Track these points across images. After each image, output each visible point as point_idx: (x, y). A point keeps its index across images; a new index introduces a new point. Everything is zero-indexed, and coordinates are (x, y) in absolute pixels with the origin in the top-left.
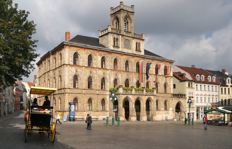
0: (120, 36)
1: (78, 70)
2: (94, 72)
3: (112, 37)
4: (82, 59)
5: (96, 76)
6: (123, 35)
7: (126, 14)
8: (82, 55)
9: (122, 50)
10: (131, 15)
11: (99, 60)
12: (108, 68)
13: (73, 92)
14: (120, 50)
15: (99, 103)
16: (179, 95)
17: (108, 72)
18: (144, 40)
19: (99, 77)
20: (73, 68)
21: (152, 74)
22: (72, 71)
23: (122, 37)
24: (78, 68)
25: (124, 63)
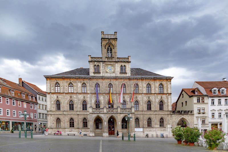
0: (101, 63)
1: (59, 96)
2: (75, 96)
3: (92, 65)
4: (62, 88)
5: (76, 99)
6: (105, 62)
7: (108, 41)
8: (62, 84)
9: (104, 75)
10: (114, 42)
11: (79, 87)
12: (89, 92)
13: (55, 114)
14: (101, 75)
15: (80, 122)
16: (183, 112)
17: (89, 95)
18: (130, 62)
19: (79, 100)
20: (54, 95)
21: (142, 93)
22: (54, 98)
23: (103, 63)
24: (59, 95)
25: (106, 86)
